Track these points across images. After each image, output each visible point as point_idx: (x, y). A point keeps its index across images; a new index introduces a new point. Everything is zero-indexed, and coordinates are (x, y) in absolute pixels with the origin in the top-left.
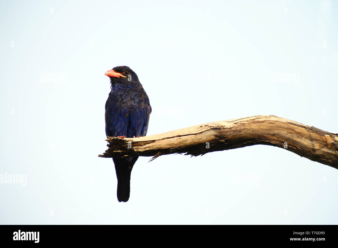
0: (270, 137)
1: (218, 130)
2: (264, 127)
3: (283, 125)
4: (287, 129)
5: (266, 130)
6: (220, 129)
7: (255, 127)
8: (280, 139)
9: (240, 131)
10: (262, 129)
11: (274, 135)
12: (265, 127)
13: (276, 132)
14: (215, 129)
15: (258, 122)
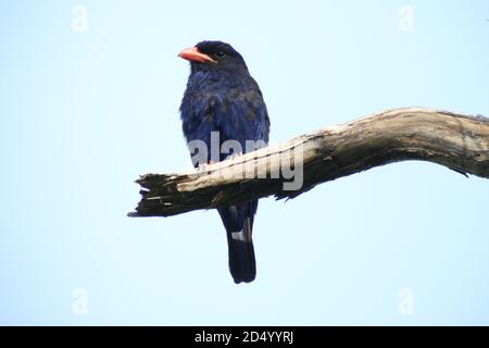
0: (406, 140)
1: (320, 140)
2: (396, 123)
3: (428, 117)
4: (434, 122)
5: (399, 129)
6: (322, 137)
7: (381, 126)
8: (423, 143)
9: (356, 136)
10: (392, 128)
11: (412, 136)
12: (397, 125)
13: (416, 130)
14: (315, 138)
15: (387, 117)
